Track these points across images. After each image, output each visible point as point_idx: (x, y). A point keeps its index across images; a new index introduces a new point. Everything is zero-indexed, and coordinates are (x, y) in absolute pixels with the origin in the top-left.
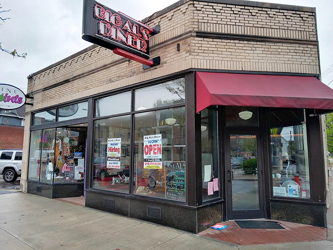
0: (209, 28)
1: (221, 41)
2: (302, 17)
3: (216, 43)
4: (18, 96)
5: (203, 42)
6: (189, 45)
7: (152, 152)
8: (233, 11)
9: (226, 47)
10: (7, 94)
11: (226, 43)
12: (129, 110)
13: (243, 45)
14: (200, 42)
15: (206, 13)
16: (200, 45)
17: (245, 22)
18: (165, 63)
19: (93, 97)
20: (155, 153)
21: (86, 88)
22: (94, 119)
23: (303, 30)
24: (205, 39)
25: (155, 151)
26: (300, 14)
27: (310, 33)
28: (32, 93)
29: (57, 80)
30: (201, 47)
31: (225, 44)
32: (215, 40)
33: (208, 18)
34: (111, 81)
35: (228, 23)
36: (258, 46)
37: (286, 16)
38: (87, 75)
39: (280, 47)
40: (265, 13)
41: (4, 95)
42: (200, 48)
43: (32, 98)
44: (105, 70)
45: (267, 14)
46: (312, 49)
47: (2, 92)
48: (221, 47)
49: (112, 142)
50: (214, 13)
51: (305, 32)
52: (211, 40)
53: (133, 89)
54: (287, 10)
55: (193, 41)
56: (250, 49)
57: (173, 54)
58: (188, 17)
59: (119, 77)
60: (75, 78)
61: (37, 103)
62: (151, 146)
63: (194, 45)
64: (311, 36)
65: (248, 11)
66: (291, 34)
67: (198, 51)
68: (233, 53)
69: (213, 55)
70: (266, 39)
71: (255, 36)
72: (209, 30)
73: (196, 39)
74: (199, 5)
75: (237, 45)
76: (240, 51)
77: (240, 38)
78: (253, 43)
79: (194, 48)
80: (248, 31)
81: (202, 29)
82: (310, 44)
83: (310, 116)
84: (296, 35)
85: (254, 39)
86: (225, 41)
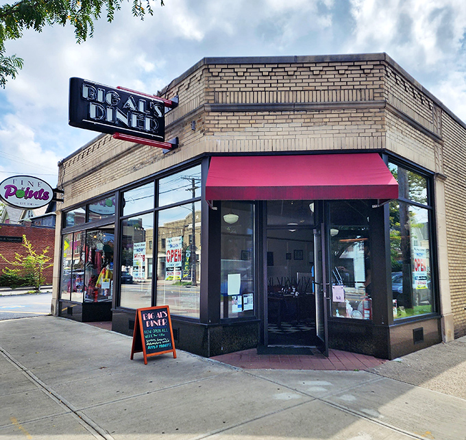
0: (228, 98)
1: (244, 114)
2: (363, 70)
3: (238, 118)
4: (42, 190)
5: (220, 118)
6: (203, 123)
7: (173, 259)
8: (262, 72)
9: (251, 122)
10: (28, 188)
11: (252, 116)
12: (152, 207)
13: (275, 117)
14: (216, 118)
15: (225, 78)
16: (217, 122)
17: (279, 85)
18: (183, 145)
19: (119, 190)
20: (176, 260)
21: (113, 178)
22: (121, 218)
23: (365, 87)
24: (223, 114)
25: (177, 258)
26: (360, 66)
27: (375, 91)
28: (62, 185)
29: (86, 167)
30: (218, 124)
31: (250, 118)
32: (236, 114)
33: (227, 86)
34: (135, 169)
35: (254, 89)
36: (296, 117)
37: (338, 70)
38: (114, 161)
39: (328, 116)
40: (308, 69)
41: (25, 190)
42: (217, 126)
43: (63, 192)
44: (129, 155)
45: (310, 71)
46: (377, 114)
47: (22, 186)
48: (244, 122)
49: (138, 248)
50: (235, 78)
51: (367, 91)
52: (232, 114)
53: (155, 179)
54: (341, 62)
55: (207, 118)
56: (284, 121)
57: (189, 134)
58: (202, 86)
59: (142, 164)
60: (102, 166)
61: (68, 198)
62: (172, 251)
63: (208, 122)
64: (376, 95)
65: (283, 70)
66: (345, 96)
67: (214, 130)
68: (260, 130)
69: (233, 133)
70: (307, 107)
71: (291, 105)
72: (228, 102)
73: (211, 114)
74: (215, 70)
75: (266, 117)
76: (271, 126)
77: (271, 108)
78: (288, 113)
79: (208, 126)
80: (282, 98)
81: (220, 101)
82: (374, 108)
83: (374, 206)
84: (353, 96)
85: (288, 107)
86: (251, 114)
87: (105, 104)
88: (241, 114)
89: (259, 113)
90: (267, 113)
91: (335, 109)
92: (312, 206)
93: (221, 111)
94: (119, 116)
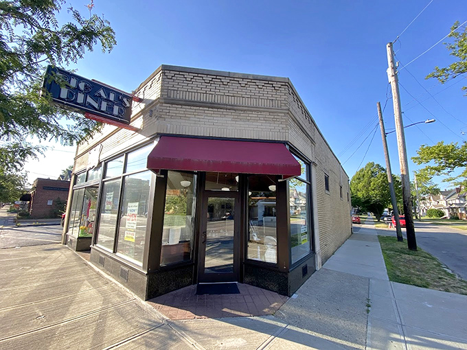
0: (178, 95)
1: (190, 107)
2: (275, 87)
3: (185, 110)
5: (171, 108)
6: (157, 111)
8: (205, 80)
9: (195, 113)
13: (212, 112)
14: (168, 108)
15: (177, 81)
16: (168, 111)
17: (217, 90)
23: (275, 99)
24: (173, 106)
26: (272, 84)
27: (282, 102)
31: (194, 111)
32: (184, 107)
33: (178, 86)
35: (198, 91)
36: (227, 113)
37: (258, 85)
39: (250, 115)
40: (237, 82)
42: (168, 114)
45: (239, 83)
46: (283, 117)
48: (189, 113)
50: (184, 82)
51: (276, 101)
52: (180, 106)
54: (260, 80)
55: (160, 107)
56: (219, 116)
58: (159, 85)
63: (161, 110)
64: (282, 104)
65: (220, 80)
66: (262, 103)
67: (165, 116)
68: (201, 120)
69: (180, 121)
70: (236, 108)
71: (224, 105)
72: (178, 98)
73: (164, 105)
74: (170, 74)
75: (206, 112)
76: (209, 118)
77: (209, 105)
78: (222, 110)
79: (161, 113)
80: (218, 100)
81: (172, 96)
82: (281, 113)
83: (279, 181)
84: (267, 104)
85: (223, 106)
86: (195, 108)
87: (77, 89)
88: (188, 107)
89: (201, 108)
90: (207, 109)
91: (255, 111)
92: (237, 178)
93: (172, 104)
94: (89, 100)
